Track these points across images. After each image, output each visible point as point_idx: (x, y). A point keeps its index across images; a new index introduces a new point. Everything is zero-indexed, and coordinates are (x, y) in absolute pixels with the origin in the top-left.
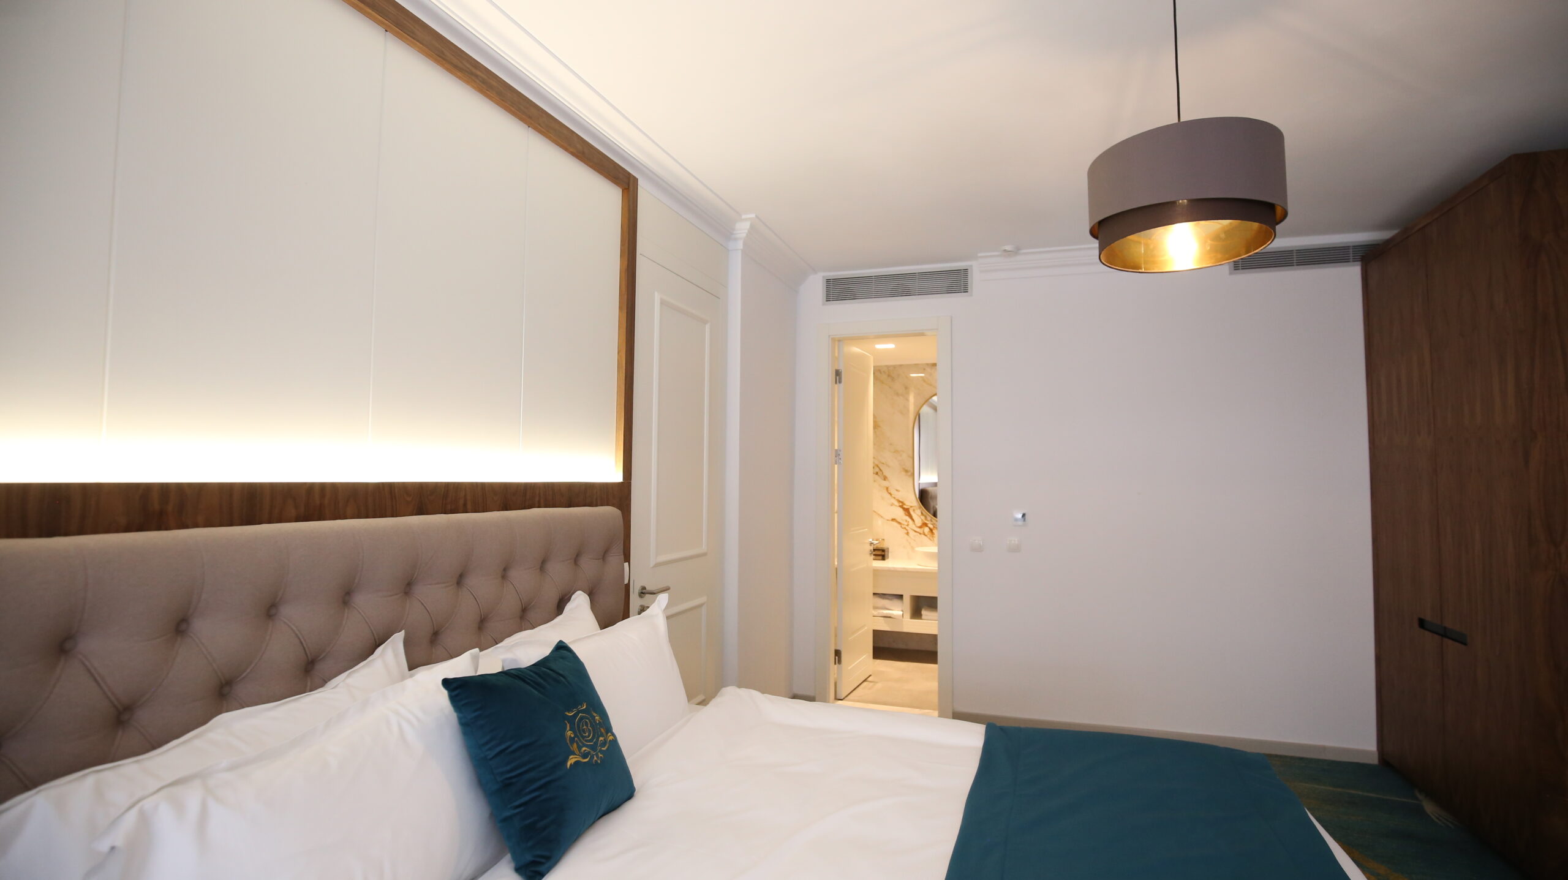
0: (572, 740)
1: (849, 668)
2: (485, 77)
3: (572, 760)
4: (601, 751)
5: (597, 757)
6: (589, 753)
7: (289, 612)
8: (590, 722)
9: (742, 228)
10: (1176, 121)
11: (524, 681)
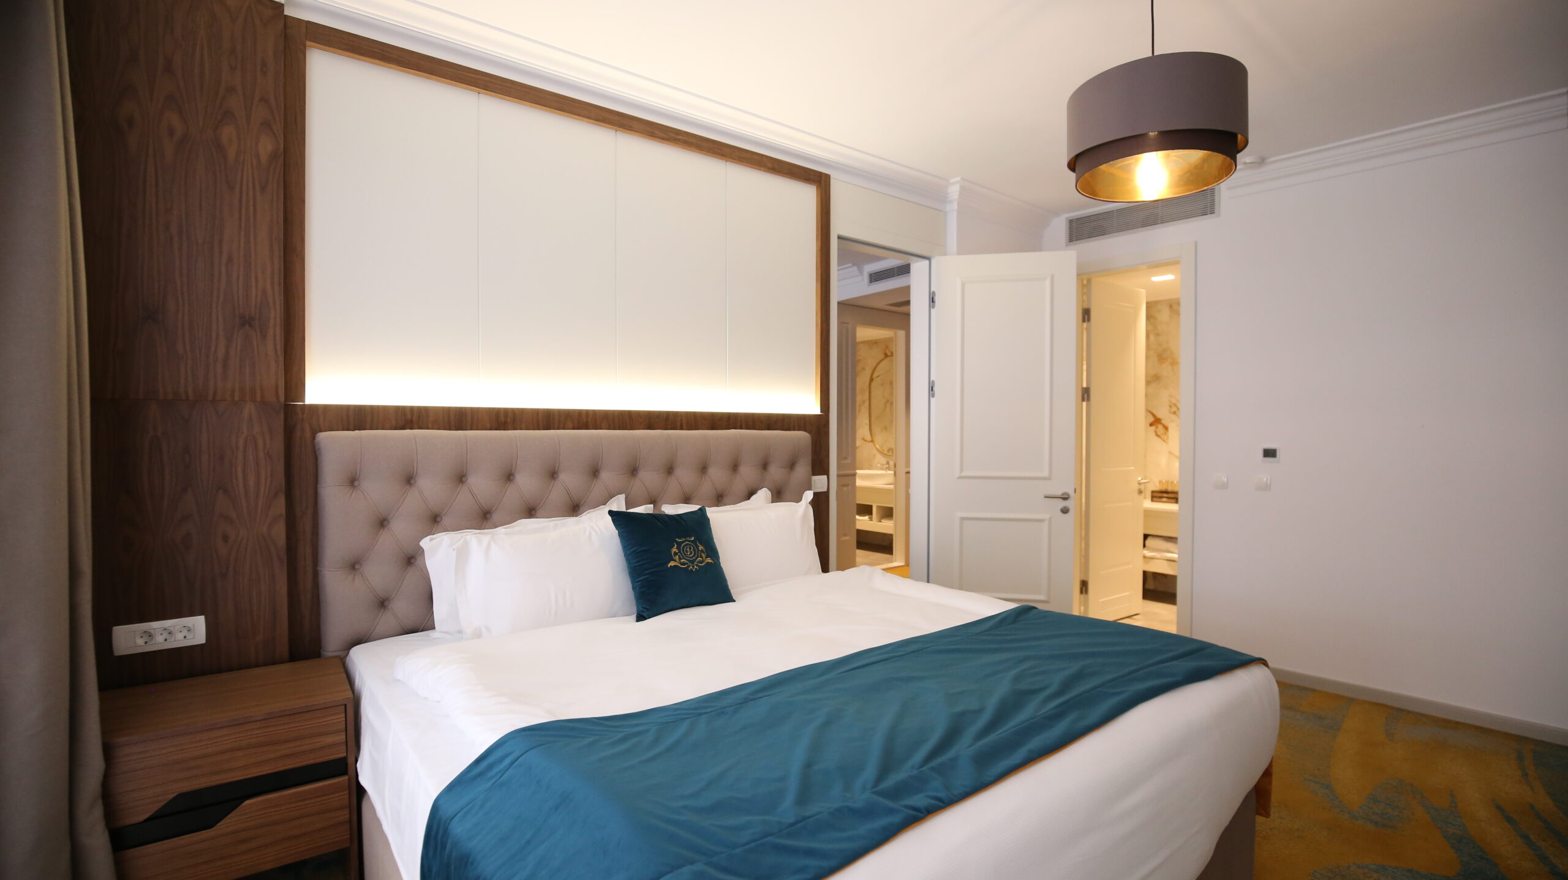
0: (676, 554)
1: (1101, 600)
2: (686, 139)
3: (672, 564)
4: (697, 566)
5: (693, 567)
6: (687, 564)
7: (563, 477)
8: (694, 548)
9: (954, 191)
10: (1151, 55)
11: (658, 520)
